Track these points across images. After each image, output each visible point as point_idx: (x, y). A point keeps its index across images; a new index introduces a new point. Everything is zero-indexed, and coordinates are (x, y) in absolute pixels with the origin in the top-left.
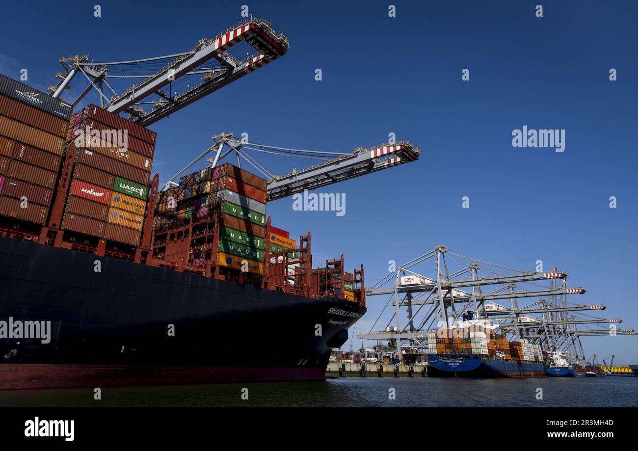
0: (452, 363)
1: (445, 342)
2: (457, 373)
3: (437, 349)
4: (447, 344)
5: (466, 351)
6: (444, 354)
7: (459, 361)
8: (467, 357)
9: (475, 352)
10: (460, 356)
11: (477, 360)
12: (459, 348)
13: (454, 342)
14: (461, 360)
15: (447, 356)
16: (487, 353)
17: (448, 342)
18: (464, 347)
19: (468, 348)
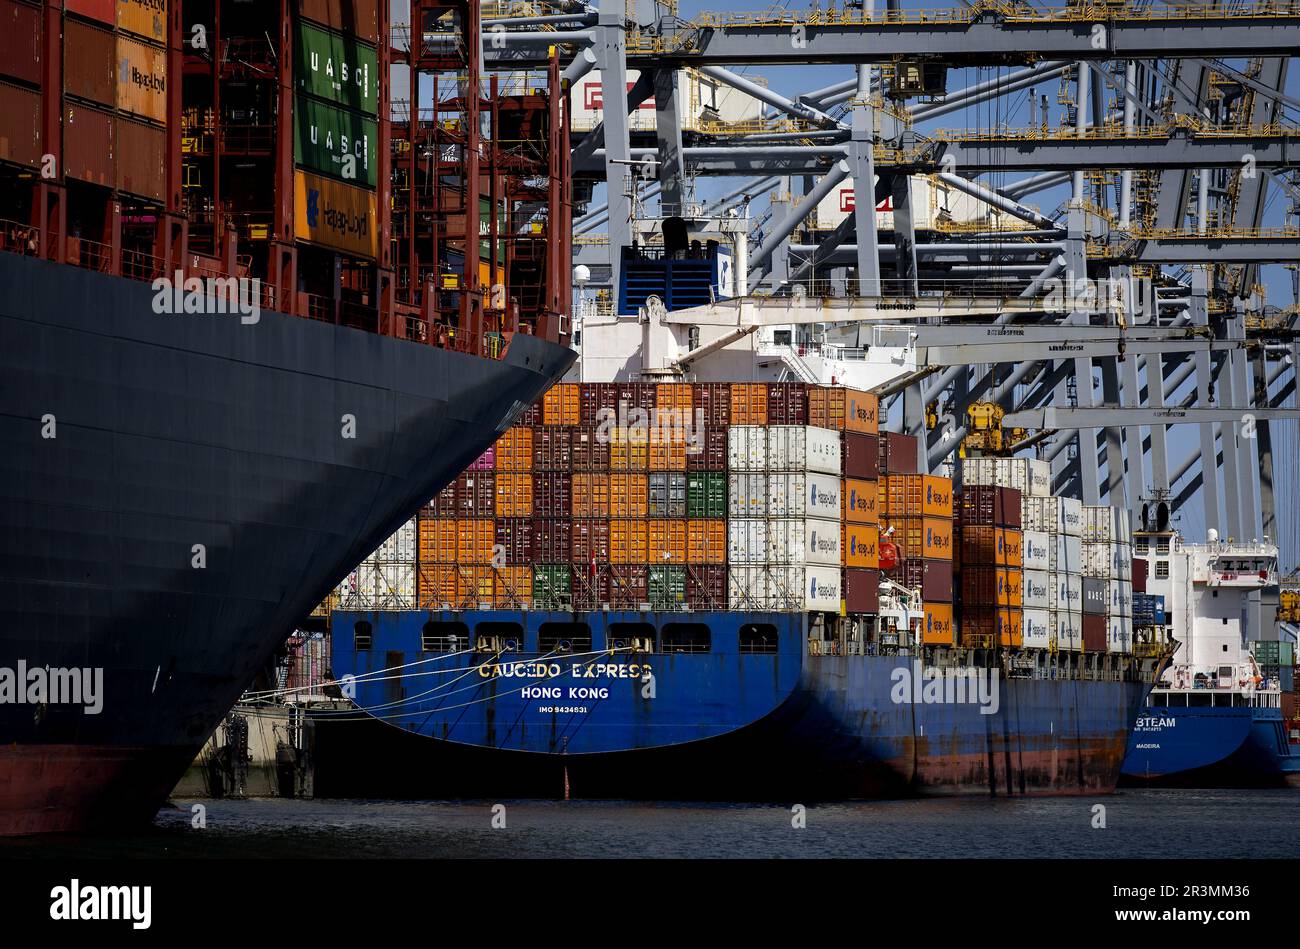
0: (544, 682)
1: (502, 510)
2: (577, 764)
3: (417, 566)
4: (513, 521)
5: (677, 589)
6: (485, 606)
7: (611, 670)
8: (686, 635)
9: (758, 592)
10: (622, 631)
11: (766, 658)
12: (617, 557)
13: (578, 510)
14: (628, 658)
15: (506, 628)
16: (835, 604)
17: (525, 509)
18: (664, 546)
19: (696, 557)
